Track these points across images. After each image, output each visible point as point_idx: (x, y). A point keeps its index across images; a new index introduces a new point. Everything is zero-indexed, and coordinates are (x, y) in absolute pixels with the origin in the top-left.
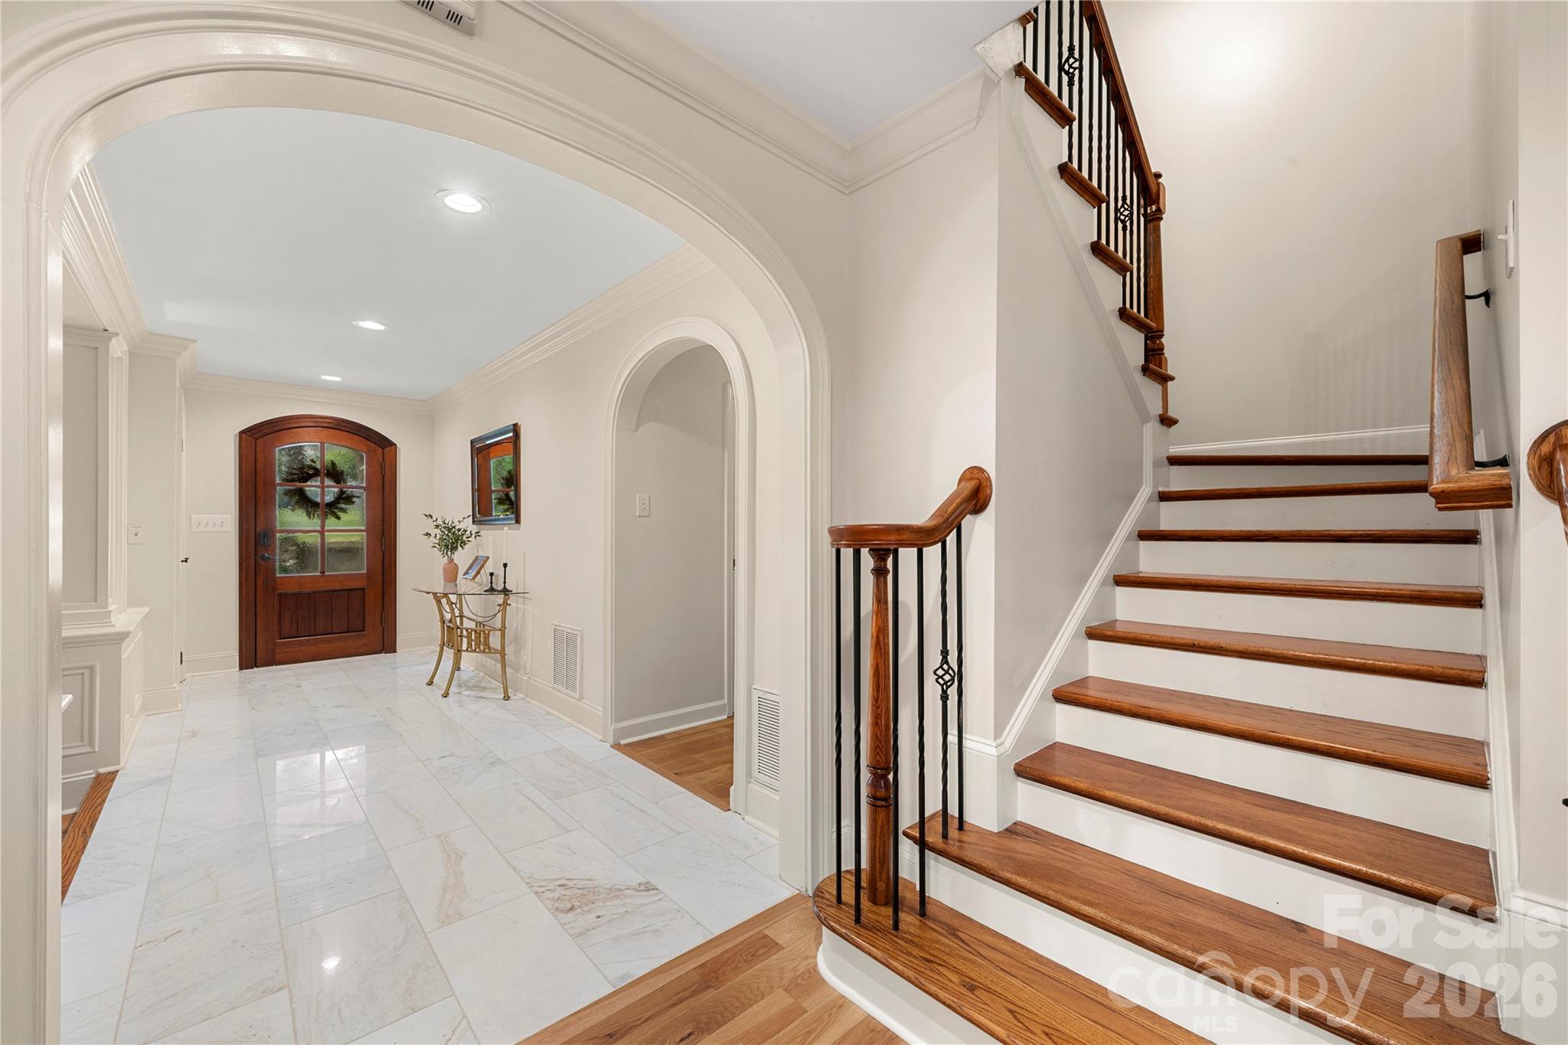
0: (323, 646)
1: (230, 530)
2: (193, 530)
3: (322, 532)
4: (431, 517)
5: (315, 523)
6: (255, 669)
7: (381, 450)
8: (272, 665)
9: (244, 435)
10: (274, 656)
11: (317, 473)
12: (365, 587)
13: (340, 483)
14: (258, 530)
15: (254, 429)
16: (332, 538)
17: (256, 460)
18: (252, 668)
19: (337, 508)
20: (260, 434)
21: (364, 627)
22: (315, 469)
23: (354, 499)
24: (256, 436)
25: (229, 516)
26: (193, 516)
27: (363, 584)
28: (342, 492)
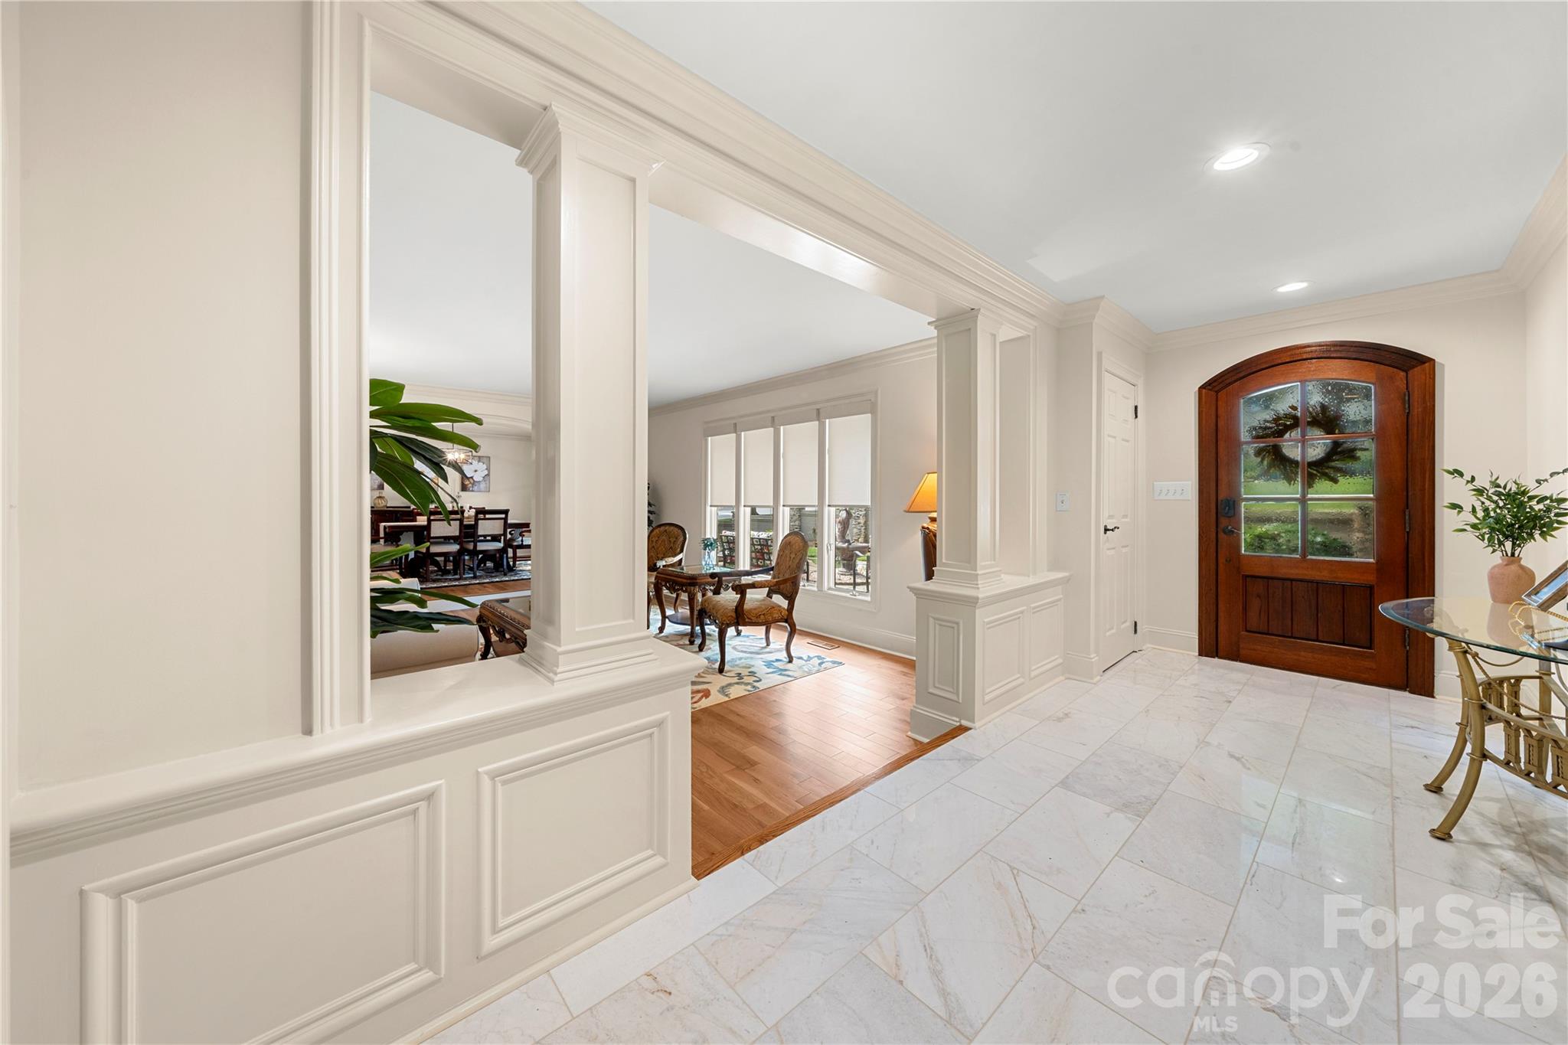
0: (1303, 653)
1: (1190, 498)
2: (1156, 498)
3: (1303, 501)
4: (1461, 474)
5: (1295, 490)
6: (1216, 660)
7: (1403, 374)
8: (1236, 661)
9: (1204, 390)
10: (1239, 651)
11: (1295, 422)
12: (1374, 583)
13: (1333, 433)
14: (1220, 498)
15: (1215, 381)
16: (1317, 510)
17: (1217, 416)
18: (1214, 657)
19: (1328, 467)
20: (1221, 385)
21: (1371, 641)
22: (1295, 418)
23: (1359, 454)
24: (1216, 389)
25: (1190, 483)
26: (1155, 483)
27: (1370, 579)
28: (1336, 444)
